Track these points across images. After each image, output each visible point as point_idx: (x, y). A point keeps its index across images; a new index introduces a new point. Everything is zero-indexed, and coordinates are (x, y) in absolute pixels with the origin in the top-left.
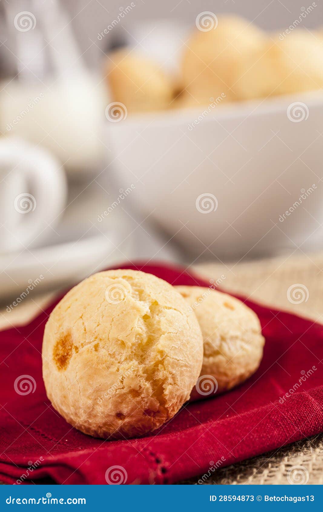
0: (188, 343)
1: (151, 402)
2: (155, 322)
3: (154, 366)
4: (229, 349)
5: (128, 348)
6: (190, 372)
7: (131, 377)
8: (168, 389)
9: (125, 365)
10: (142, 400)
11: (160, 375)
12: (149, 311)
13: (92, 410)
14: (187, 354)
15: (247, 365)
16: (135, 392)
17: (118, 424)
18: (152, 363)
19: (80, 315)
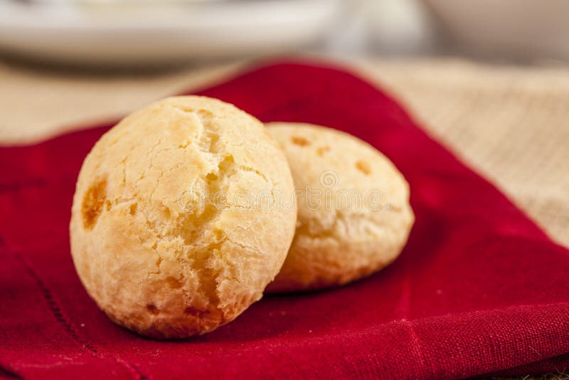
0: (264, 224)
1: (197, 298)
2: (221, 187)
3: (208, 250)
4: (347, 230)
5: (173, 219)
6: (262, 264)
7: (171, 259)
8: (222, 286)
9: (165, 242)
10: (184, 294)
11: (214, 263)
12: (218, 169)
13: (117, 294)
14: (260, 240)
15: (374, 254)
16: (175, 282)
17: (149, 319)
18: (206, 245)
19: (124, 157)
